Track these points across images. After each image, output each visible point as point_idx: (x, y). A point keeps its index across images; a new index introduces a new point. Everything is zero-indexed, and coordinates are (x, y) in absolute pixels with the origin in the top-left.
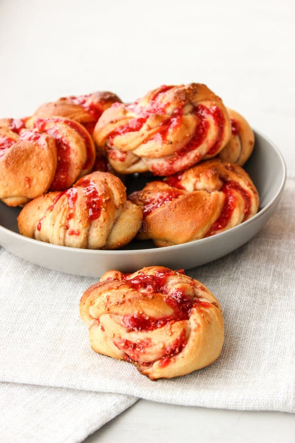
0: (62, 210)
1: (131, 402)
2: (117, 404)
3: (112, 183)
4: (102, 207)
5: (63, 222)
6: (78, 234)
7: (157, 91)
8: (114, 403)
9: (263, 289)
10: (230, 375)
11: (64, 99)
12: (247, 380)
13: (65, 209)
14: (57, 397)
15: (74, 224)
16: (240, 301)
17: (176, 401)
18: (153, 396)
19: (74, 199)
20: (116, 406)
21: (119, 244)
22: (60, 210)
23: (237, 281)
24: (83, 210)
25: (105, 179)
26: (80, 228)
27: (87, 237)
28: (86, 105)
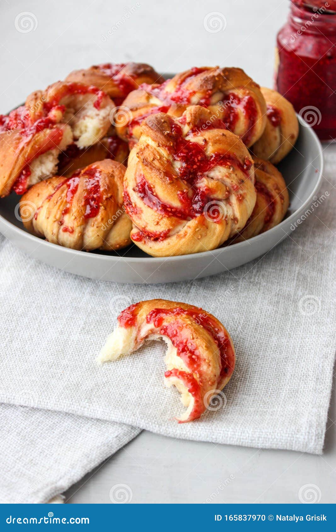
0: (59, 203)
1: (135, 433)
2: (119, 436)
3: (119, 176)
4: (100, 204)
5: (58, 217)
6: (72, 232)
7: (187, 74)
8: (116, 435)
9: (286, 296)
10: (246, 402)
11: (96, 68)
12: (265, 410)
13: (62, 202)
14: (54, 423)
15: (69, 221)
16: (261, 312)
17: (186, 436)
18: (161, 430)
19: (74, 192)
20: (118, 438)
21: (118, 246)
22: (57, 203)
23: (258, 286)
24: (80, 207)
25: (113, 171)
26: (75, 226)
27: (82, 236)
28: (117, 77)
